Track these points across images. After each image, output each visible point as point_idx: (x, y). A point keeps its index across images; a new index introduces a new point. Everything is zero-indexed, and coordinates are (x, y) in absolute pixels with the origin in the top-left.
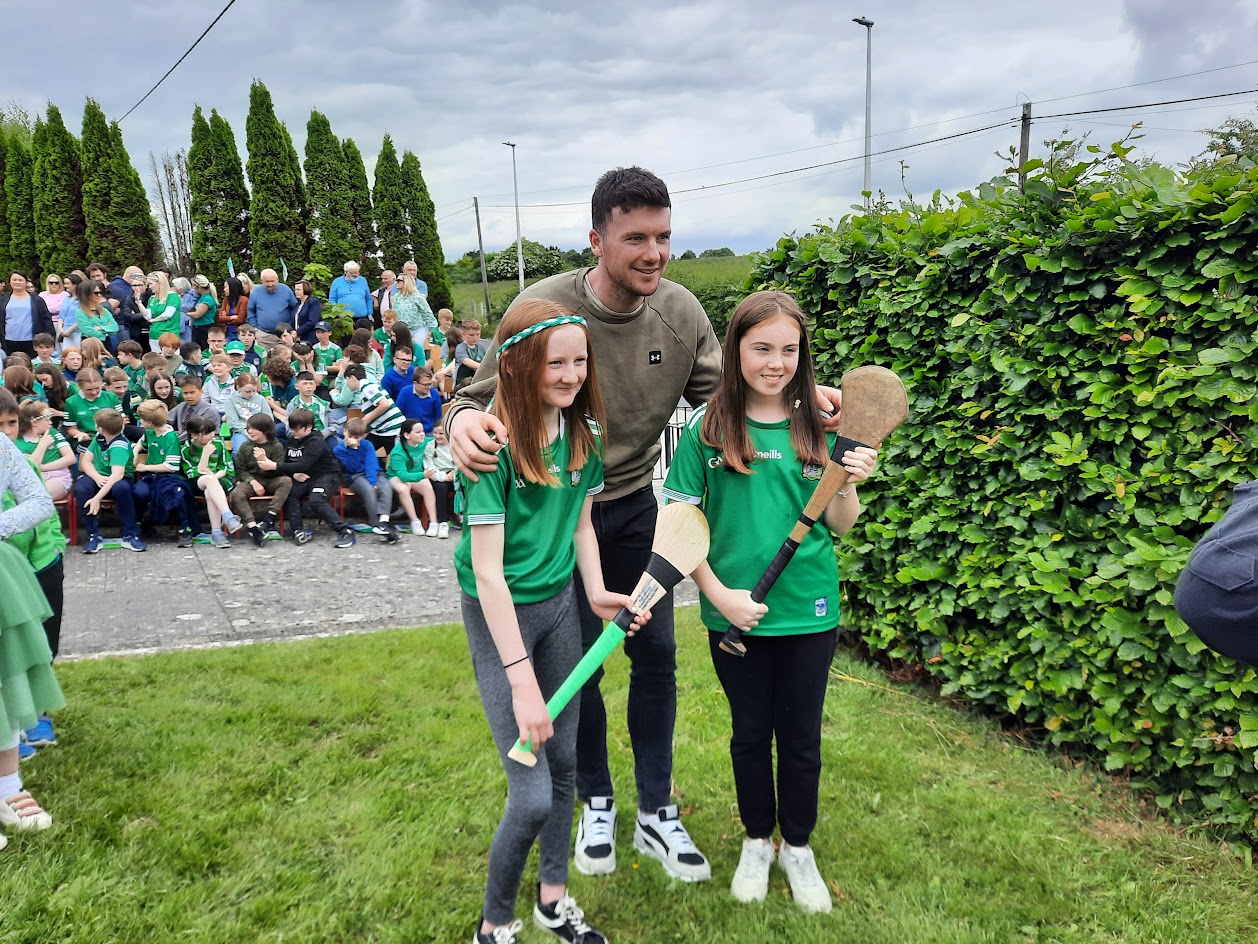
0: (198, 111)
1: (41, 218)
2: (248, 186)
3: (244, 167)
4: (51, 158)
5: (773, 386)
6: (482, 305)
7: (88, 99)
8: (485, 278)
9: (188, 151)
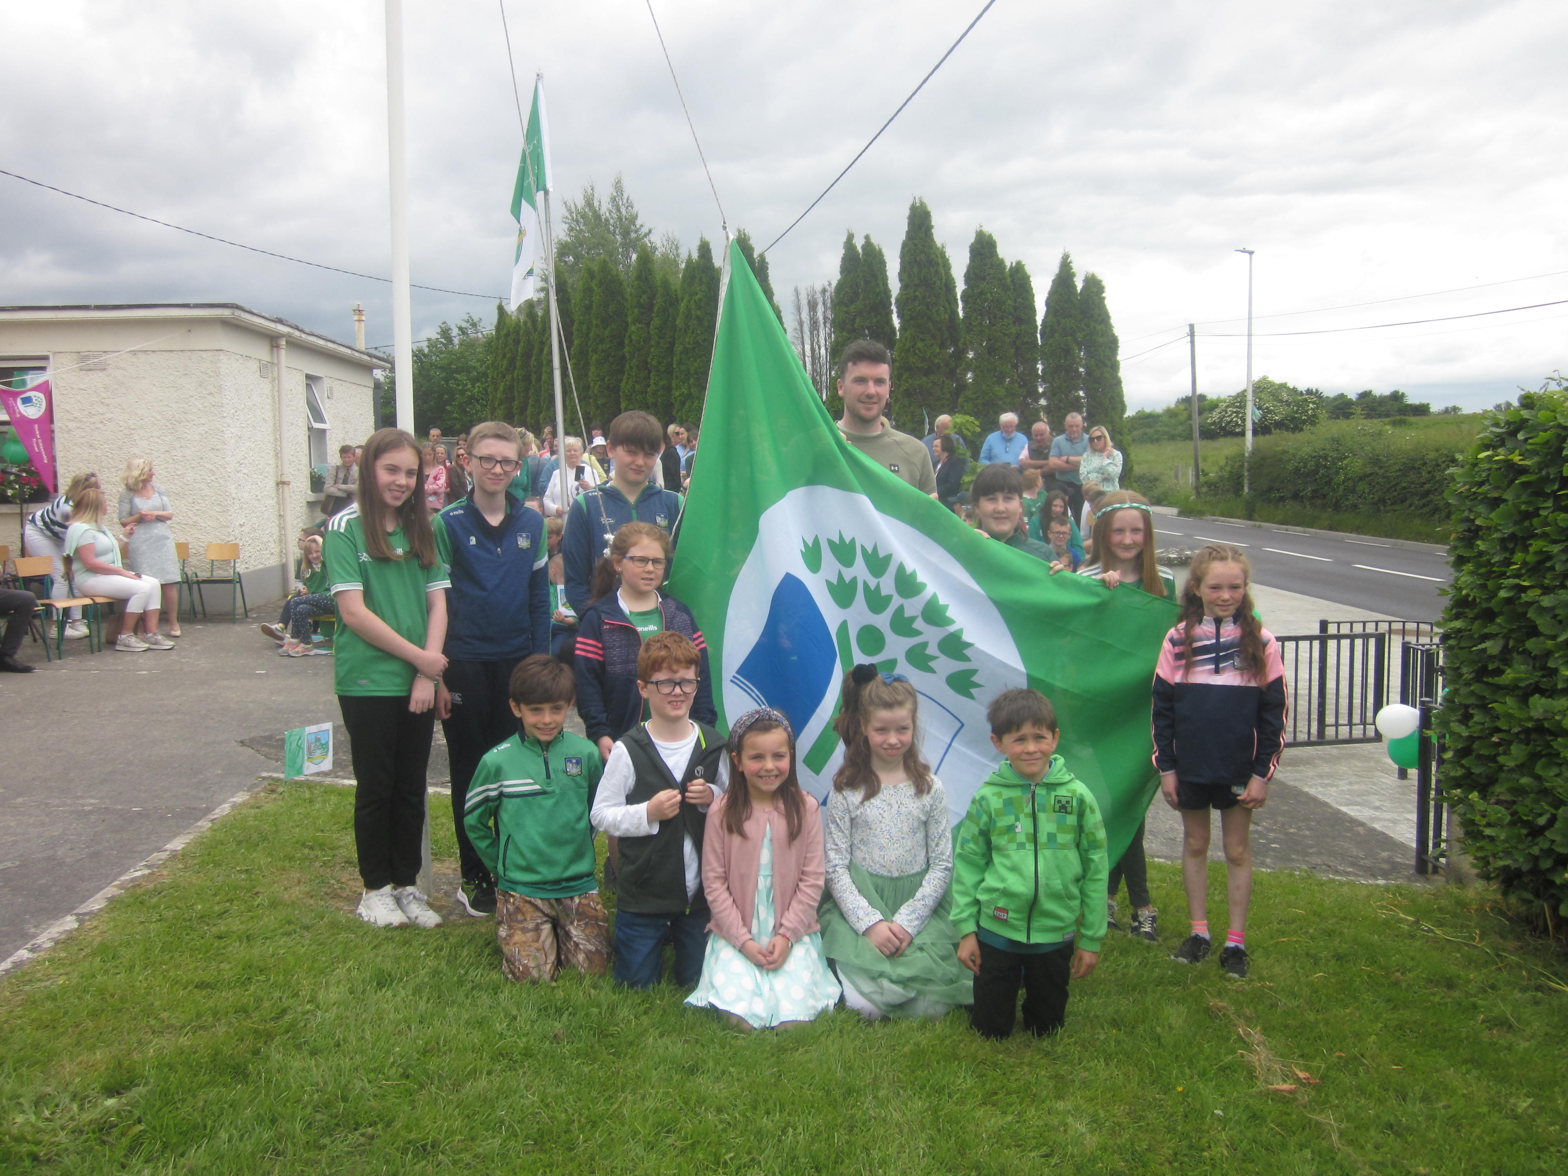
0: (850, 237)
1: (680, 363)
2: (896, 322)
3: (893, 300)
4: (697, 297)
5: (397, 498)
6: (1191, 473)
7: (739, 231)
8: (1196, 434)
9: (834, 283)
